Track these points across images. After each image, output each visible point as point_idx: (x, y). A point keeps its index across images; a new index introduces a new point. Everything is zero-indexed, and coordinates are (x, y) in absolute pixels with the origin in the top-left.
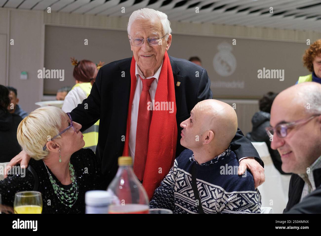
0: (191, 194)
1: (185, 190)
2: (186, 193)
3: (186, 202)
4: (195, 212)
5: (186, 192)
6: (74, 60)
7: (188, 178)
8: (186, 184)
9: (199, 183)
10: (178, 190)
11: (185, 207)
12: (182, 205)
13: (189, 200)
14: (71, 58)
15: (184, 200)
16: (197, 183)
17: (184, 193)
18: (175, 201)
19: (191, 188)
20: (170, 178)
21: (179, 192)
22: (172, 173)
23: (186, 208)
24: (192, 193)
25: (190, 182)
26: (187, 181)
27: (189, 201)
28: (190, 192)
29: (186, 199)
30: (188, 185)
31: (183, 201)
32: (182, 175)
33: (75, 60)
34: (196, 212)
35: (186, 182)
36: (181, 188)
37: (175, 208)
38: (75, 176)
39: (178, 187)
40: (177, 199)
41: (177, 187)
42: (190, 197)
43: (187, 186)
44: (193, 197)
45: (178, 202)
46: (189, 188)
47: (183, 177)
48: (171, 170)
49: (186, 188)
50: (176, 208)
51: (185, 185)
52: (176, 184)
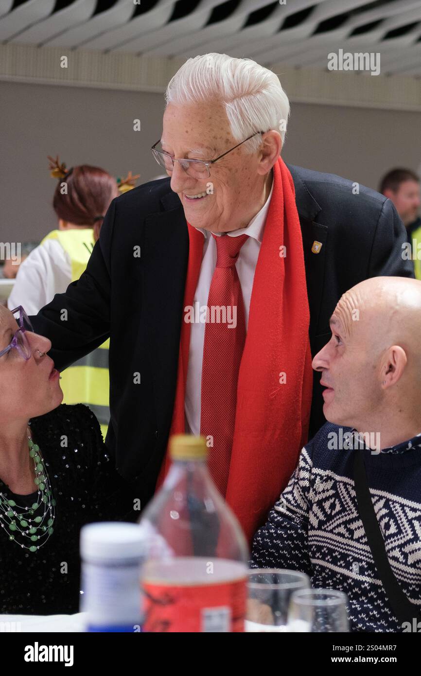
0: (356, 529)
1: (341, 521)
2: (342, 530)
3: (343, 552)
4: (369, 576)
5: (342, 526)
6: (57, 163)
7: (347, 490)
8: (342, 505)
9: (378, 501)
10: (321, 523)
11: (340, 566)
12: (335, 561)
13: (352, 547)
14: (50, 159)
15: (339, 547)
16: (373, 500)
17: (336, 531)
18: (314, 553)
19: (355, 515)
20: (290, 497)
21: (323, 528)
22: (295, 483)
23: (344, 567)
24: (359, 528)
25: (352, 499)
26: (344, 498)
27: (353, 549)
28: (353, 526)
29: (345, 545)
30: (348, 509)
31: (335, 551)
32: (330, 484)
33: (60, 164)
34: (372, 575)
35: (340, 500)
36: (329, 518)
37: (315, 572)
38: (46, 473)
39: (322, 517)
40: (319, 548)
41: (318, 518)
42: (354, 538)
43: (344, 510)
44: (361, 538)
45: (320, 555)
46: (349, 514)
47: (331, 489)
48: (294, 477)
49: (342, 517)
50: (317, 571)
51: (338, 508)
52: (315, 508)
